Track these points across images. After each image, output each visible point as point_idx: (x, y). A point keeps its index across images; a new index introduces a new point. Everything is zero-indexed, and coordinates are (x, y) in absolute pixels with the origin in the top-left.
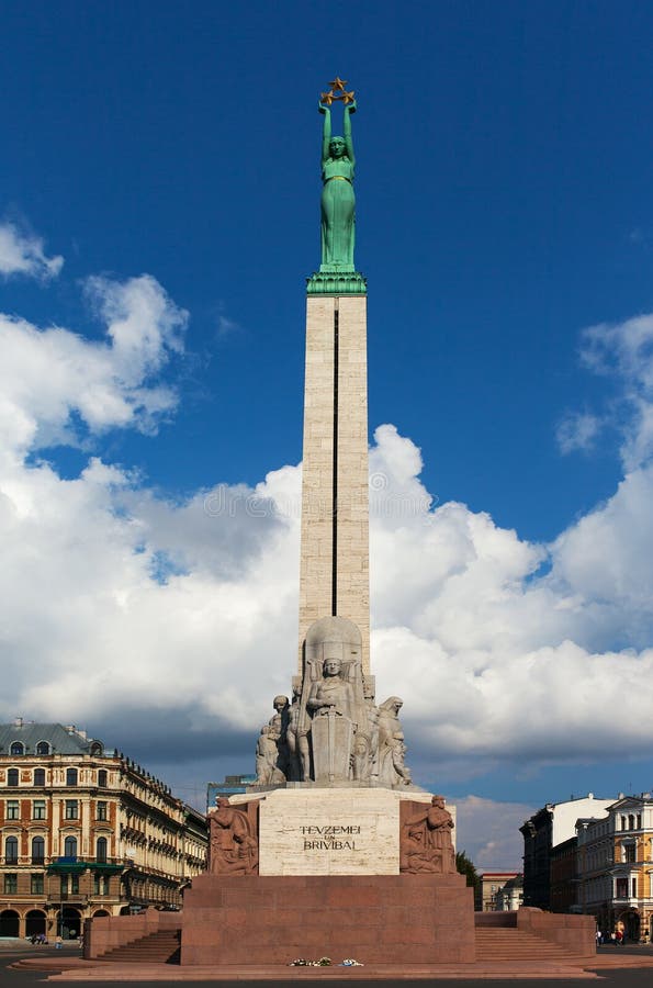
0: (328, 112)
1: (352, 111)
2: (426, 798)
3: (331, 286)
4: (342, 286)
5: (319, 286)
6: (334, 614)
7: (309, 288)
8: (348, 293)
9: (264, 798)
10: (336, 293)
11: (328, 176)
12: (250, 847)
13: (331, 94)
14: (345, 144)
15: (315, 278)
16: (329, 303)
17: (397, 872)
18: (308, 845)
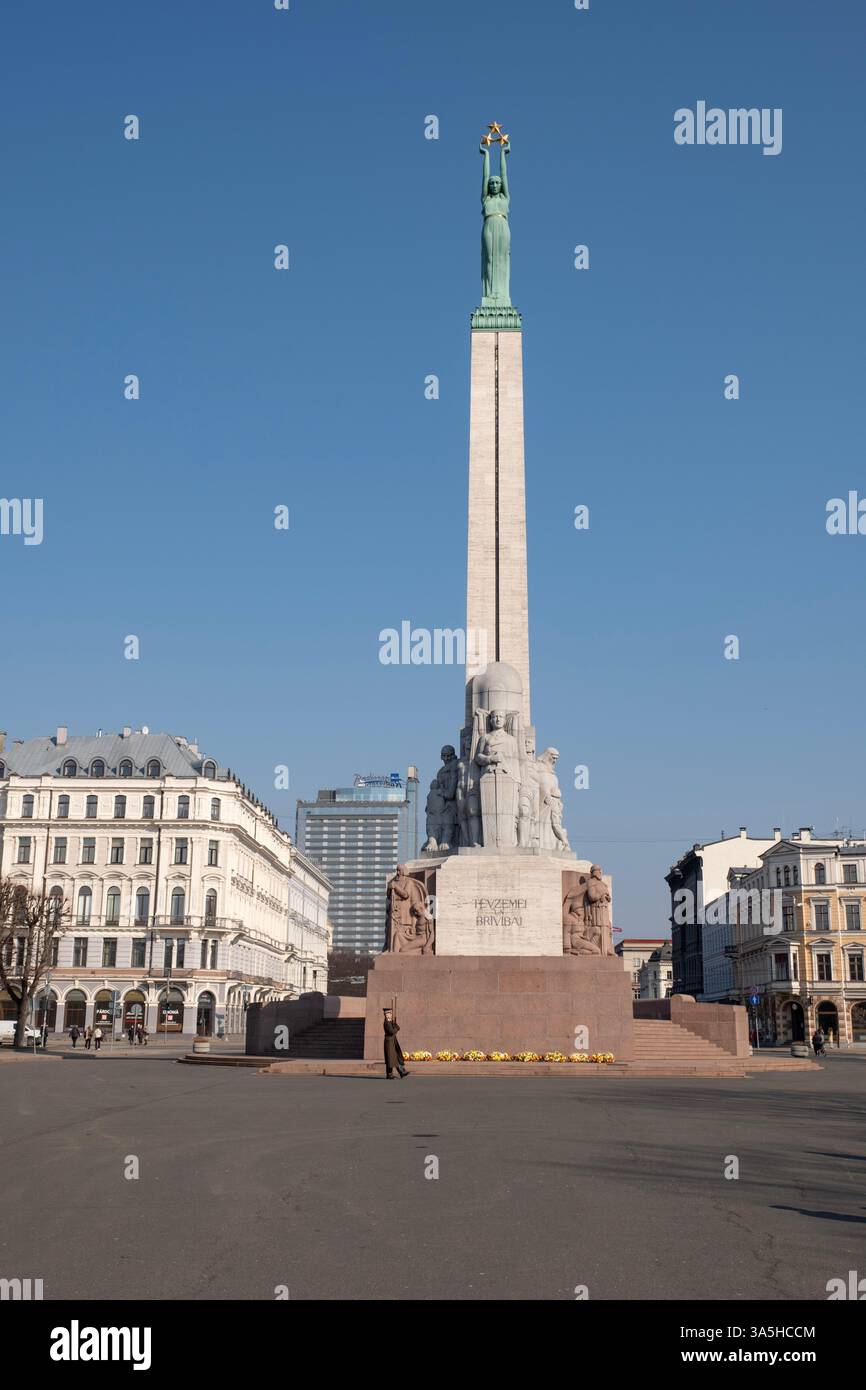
0: (487, 153)
1: (507, 152)
2: (584, 867)
3: (491, 321)
4: (501, 321)
5: (482, 321)
6: (498, 659)
7: (474, 323)
8: (506, 327)
9: (439, 867)
10: (496, 328)
11: (488, 213)
12: (427, 922)
13: (489, 137)
14: (502, 183)
15: (478, 313)
16: (490, 336)
17: (559, 952)
18: (480, 921)
